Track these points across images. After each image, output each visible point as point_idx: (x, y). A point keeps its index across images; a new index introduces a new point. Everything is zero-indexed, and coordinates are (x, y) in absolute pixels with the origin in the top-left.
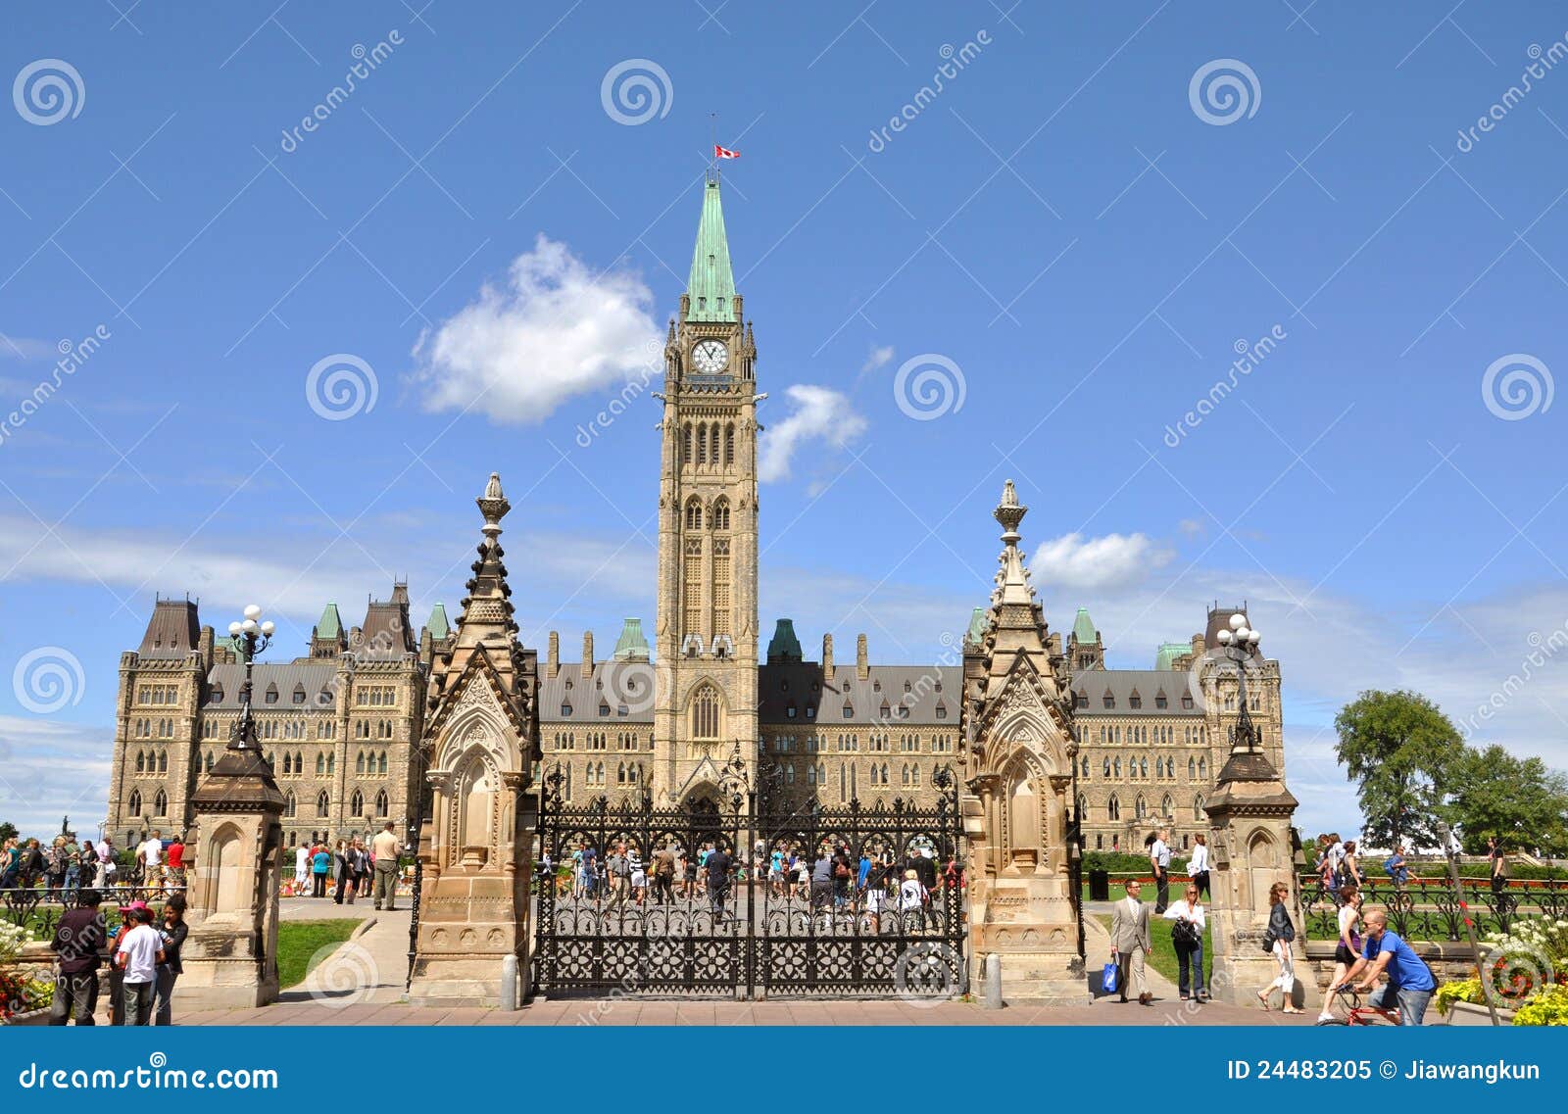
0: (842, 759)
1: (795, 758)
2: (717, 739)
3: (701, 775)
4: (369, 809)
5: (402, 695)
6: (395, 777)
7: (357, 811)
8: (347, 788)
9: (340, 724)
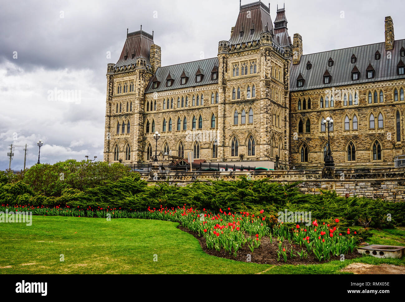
4: (243, 150)
5: (260, 65)
6: (258, 126)
7: (234, 151)
8: (227, 136)
9: (220, 91)
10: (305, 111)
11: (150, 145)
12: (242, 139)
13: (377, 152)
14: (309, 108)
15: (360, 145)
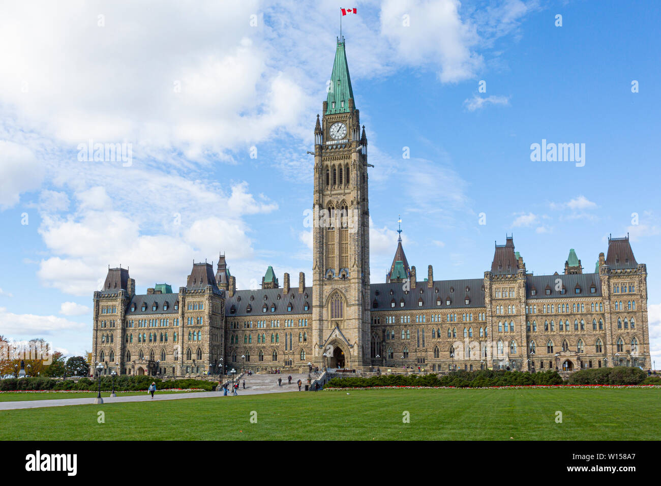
0: (418, 327)
1: (395, 327)
2: (342, 319)
3: (334, 336)
4: (194, 356)
6: (204, 342)
7: (189, 357)
8: (185, 347)
9: (180, 319)
10: (235, 329)
11: (129, 351)
12: (194, 350)
13: (275, 357)
14: (238, 328)
15: (266, 352)
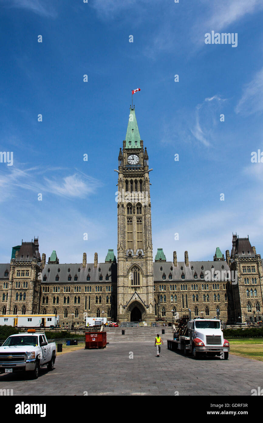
0: (182, 293)
1: (166, 293)
2: (139, 286)
3: (134, 298)
4: (19, 313)
5: (31, 273)
6: (28, 301)
8: (12, 305)
10: (46, 293)
13: (77, 314)
14: (48, 291)
15: (70, 311)
